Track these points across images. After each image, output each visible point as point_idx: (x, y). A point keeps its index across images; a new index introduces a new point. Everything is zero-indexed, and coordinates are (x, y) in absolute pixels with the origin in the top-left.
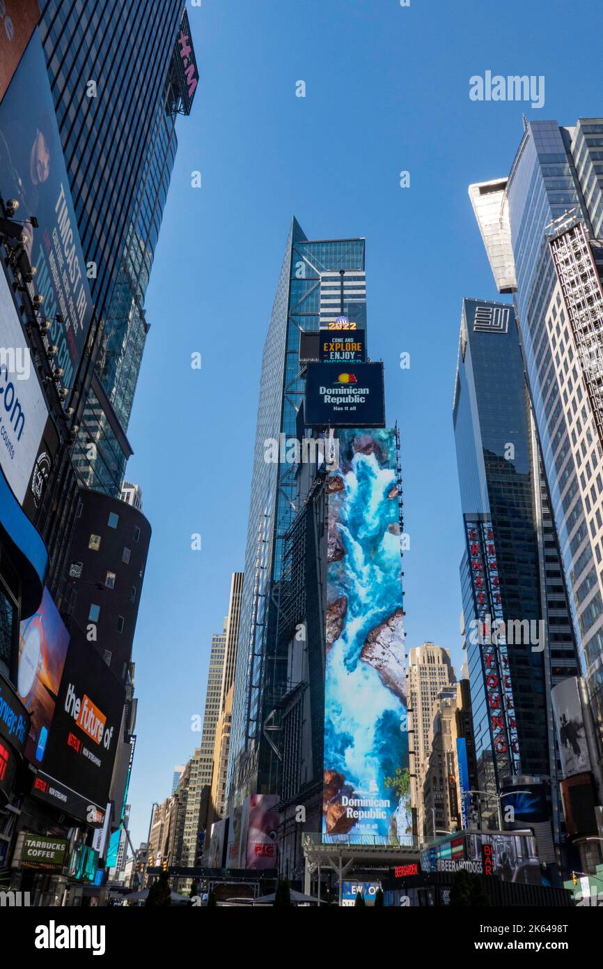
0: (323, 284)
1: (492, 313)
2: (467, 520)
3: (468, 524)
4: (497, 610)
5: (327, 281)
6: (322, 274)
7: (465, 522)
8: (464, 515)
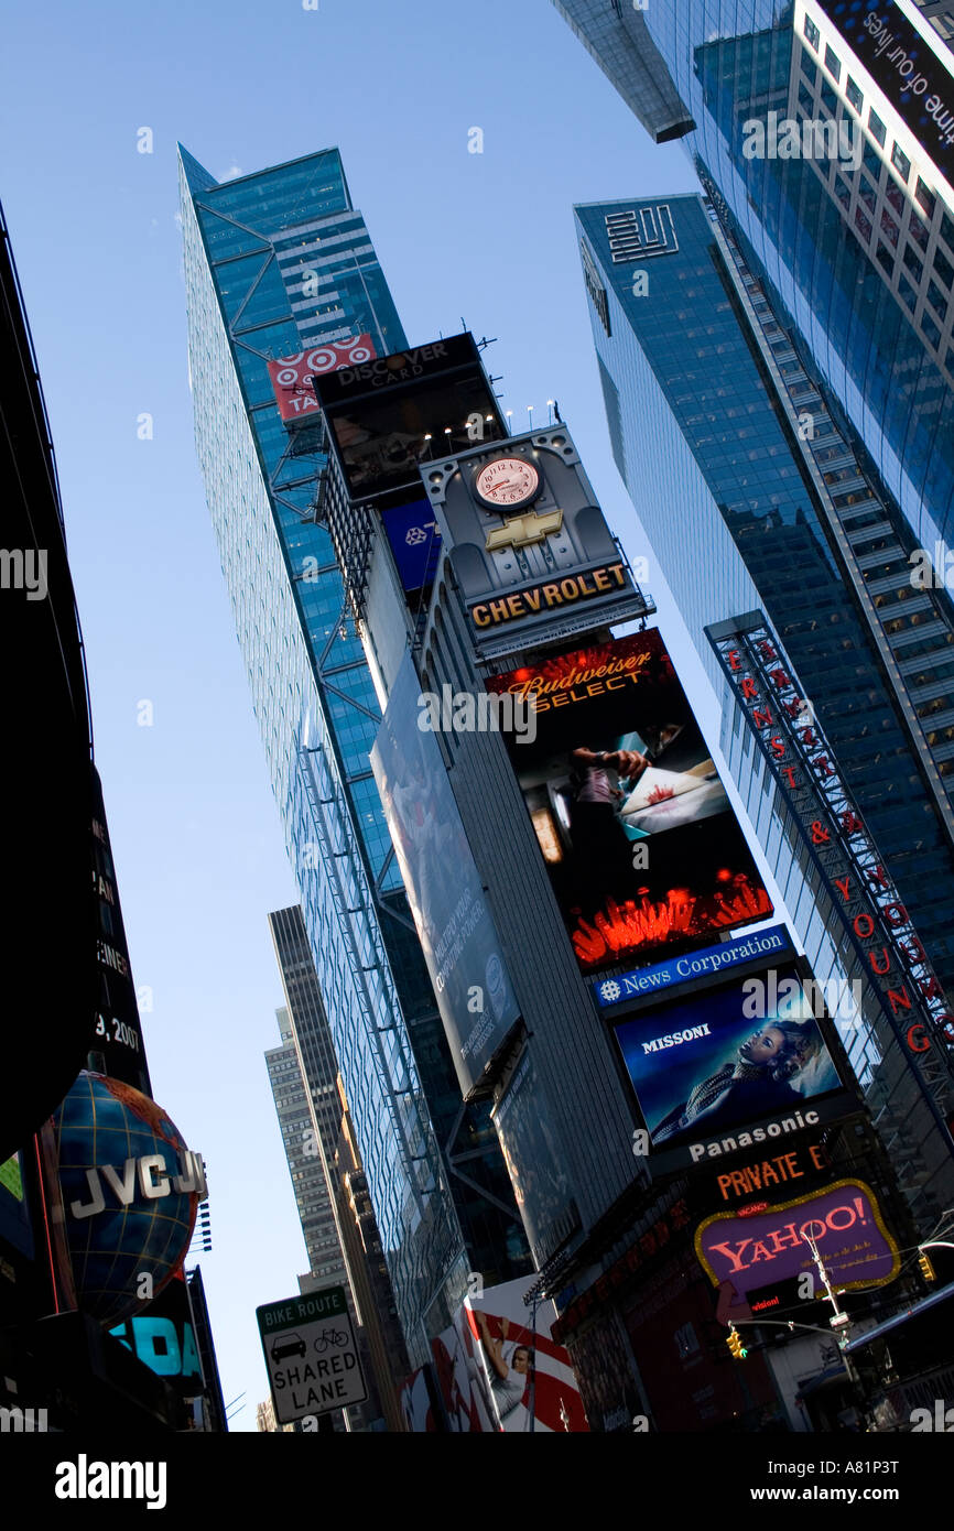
0: (281, 256)
1: (638, 220)
2: (714, 637)
3: (720, 645)
4: (830, 790)
5: (285, 248)
6: (274, 238)
7: (713, 643)
8: (706, 629)
